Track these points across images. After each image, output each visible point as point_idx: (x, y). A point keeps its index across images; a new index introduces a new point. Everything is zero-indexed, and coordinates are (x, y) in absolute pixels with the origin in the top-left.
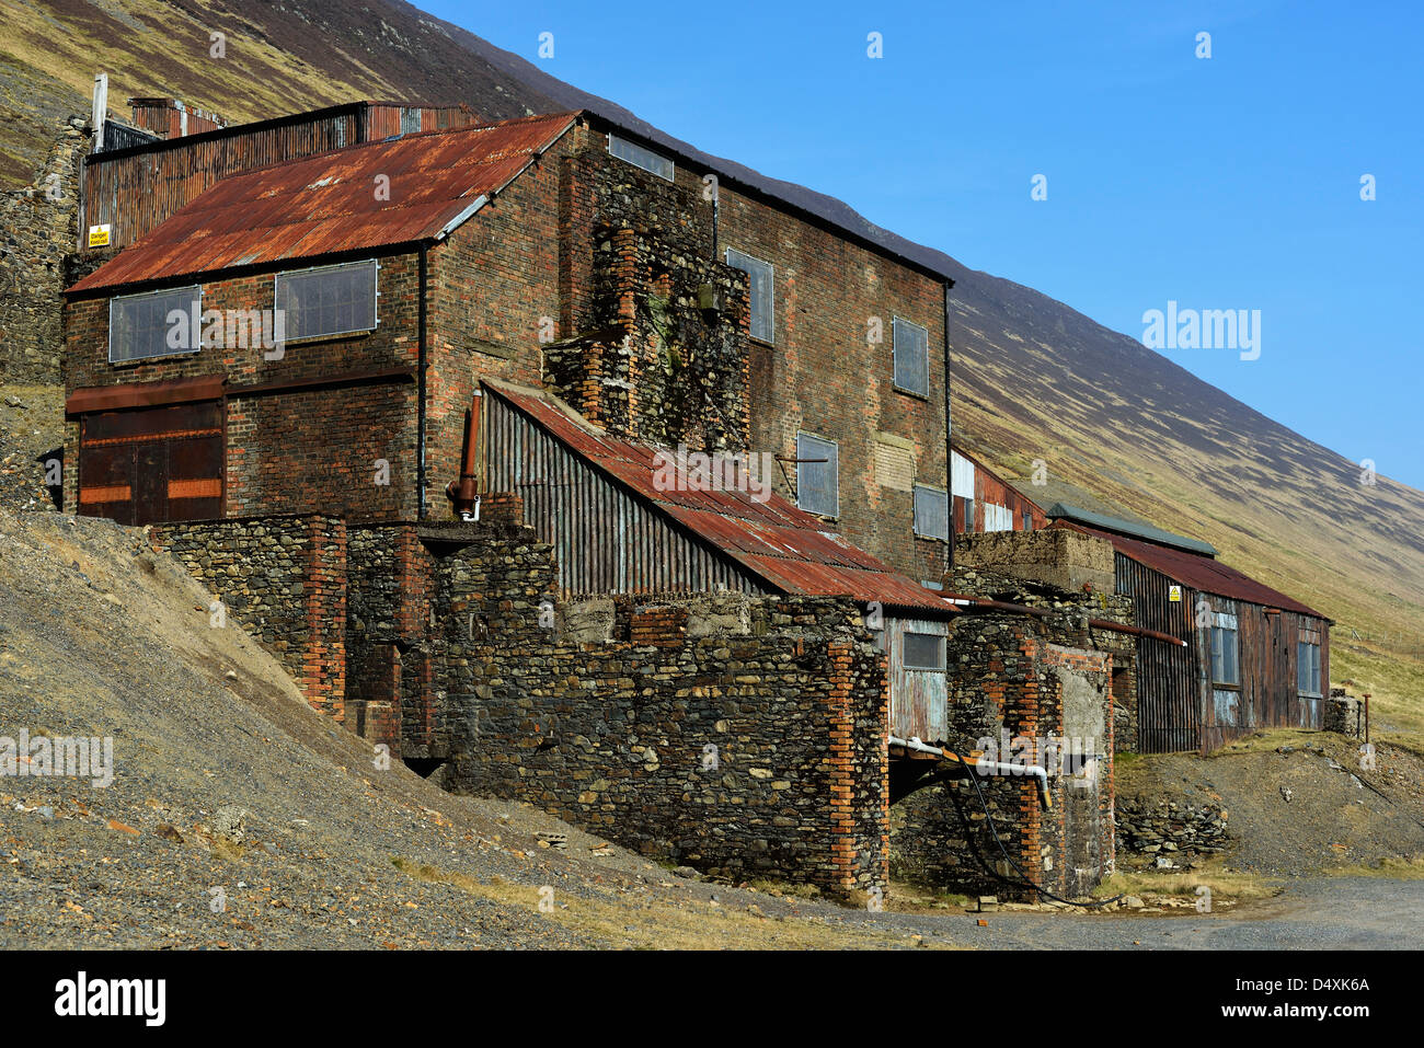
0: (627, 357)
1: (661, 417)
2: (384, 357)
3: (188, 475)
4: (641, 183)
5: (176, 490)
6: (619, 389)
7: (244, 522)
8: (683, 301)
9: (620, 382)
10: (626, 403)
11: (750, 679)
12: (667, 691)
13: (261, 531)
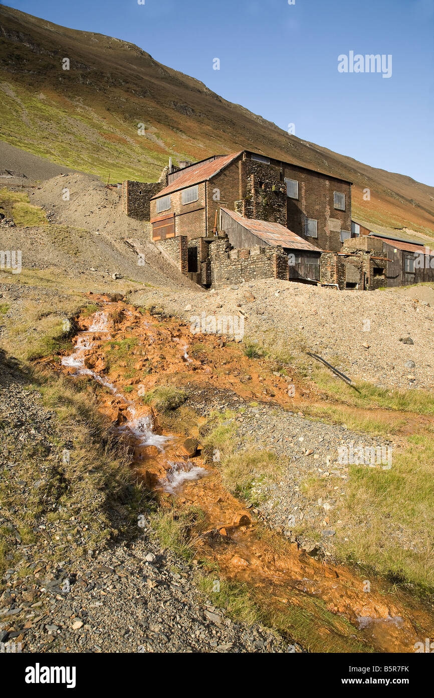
0: (253, 202)
1: (262, 215)
2: (199, 205)
3: (169, 233)
4: (260, 166)
5: (168, 236)
6: (251, 209)
7: (170, 239)
8: (268, 189)
9: (251, 207)
10: (253, 211)
11: (260, 263)
12: (246, 267)
13: (172, 240)
